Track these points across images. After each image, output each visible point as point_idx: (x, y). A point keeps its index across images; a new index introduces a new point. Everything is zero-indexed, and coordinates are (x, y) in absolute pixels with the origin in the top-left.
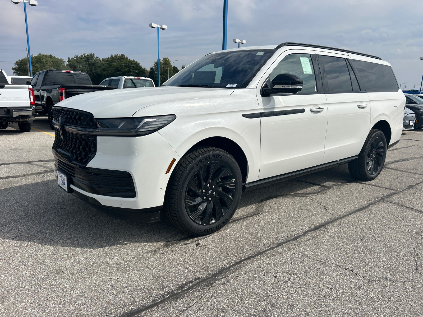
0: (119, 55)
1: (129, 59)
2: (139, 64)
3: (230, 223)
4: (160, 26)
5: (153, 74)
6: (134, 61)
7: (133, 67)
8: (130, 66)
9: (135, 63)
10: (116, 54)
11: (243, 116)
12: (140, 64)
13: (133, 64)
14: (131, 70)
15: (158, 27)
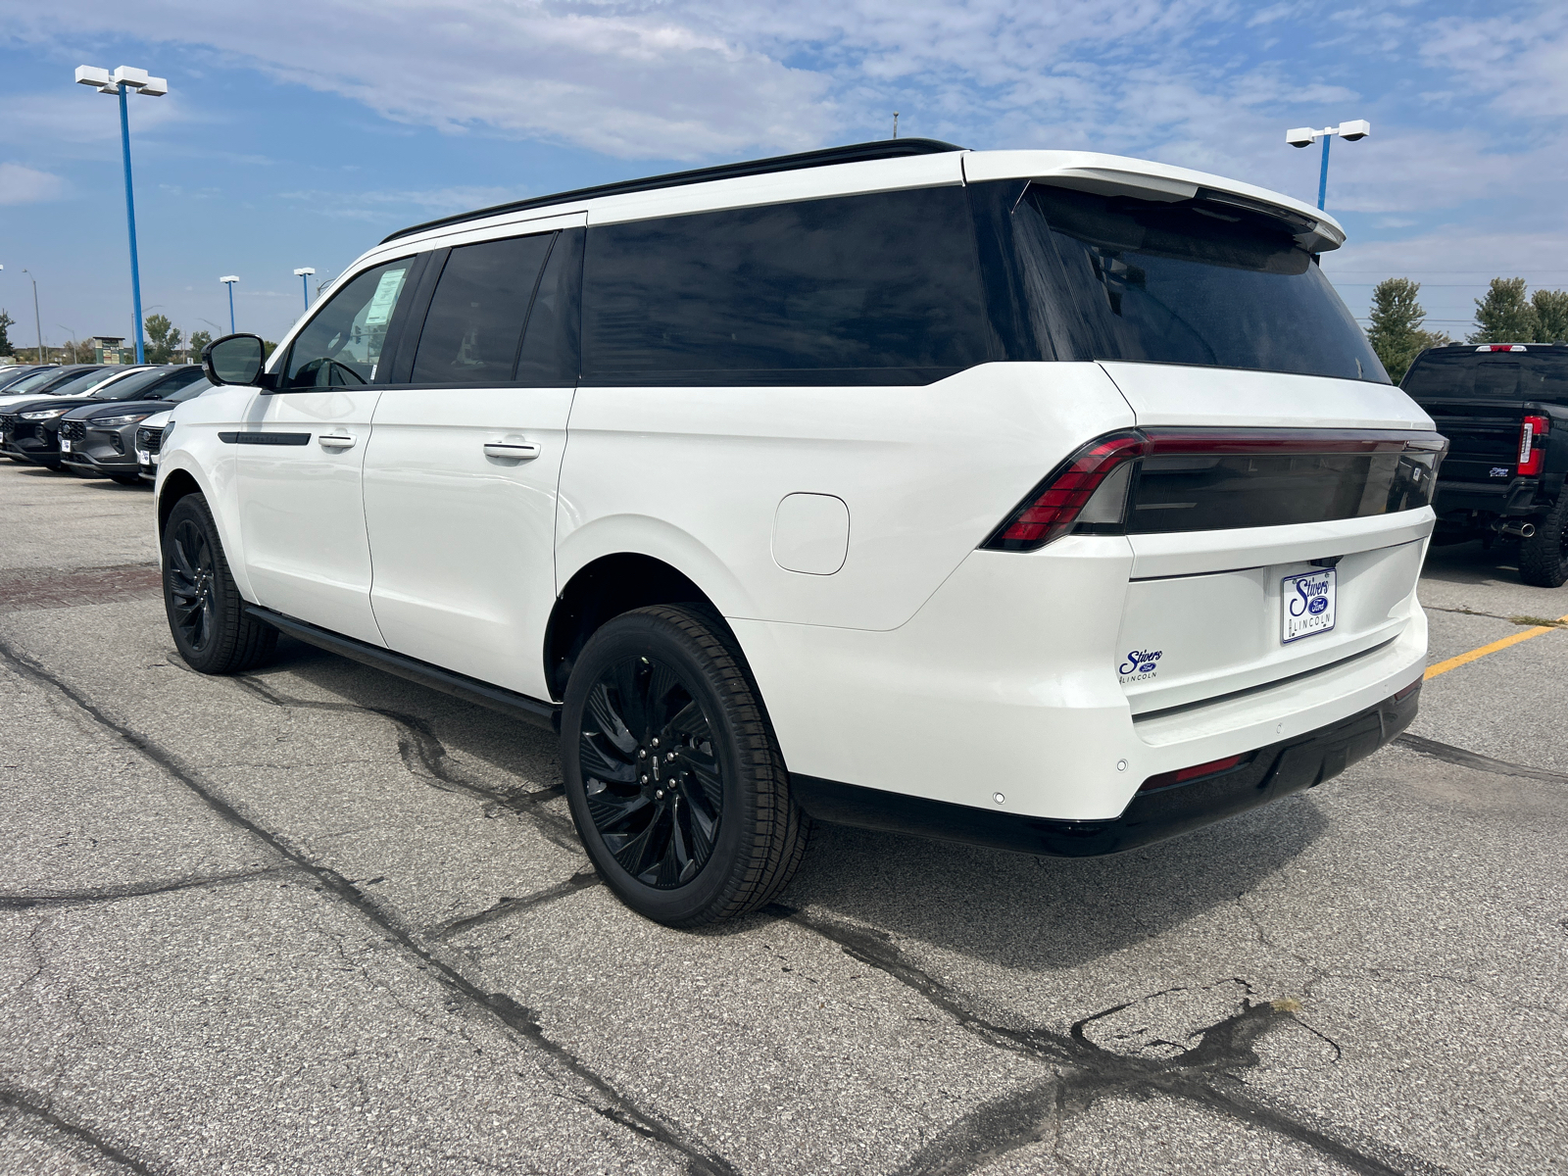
11: (220, 435)
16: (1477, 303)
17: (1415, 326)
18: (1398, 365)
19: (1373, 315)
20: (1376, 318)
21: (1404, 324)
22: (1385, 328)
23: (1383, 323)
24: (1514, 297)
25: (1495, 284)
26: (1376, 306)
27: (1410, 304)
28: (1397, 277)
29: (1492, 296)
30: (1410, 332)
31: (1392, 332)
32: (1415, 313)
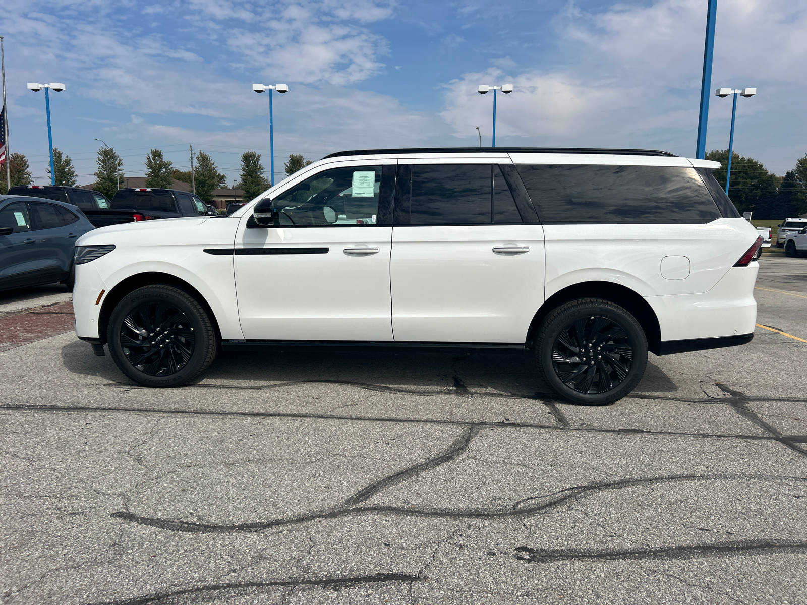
0: (720, 151)
1: (740, 158)
2: (761, 166)
3: (199, 386)
4: (740, 92)
5: (792, 185)
6: (750, 161)
7: (746, 173)
8: (740, 173)
9: (752, 166)
10: (714, 151)
11: (206, 251)
12: (764, 167)
13: (747, 168)
14: (740, 180)
15: (734, 94)
16: (285, 165)
17: (261, 174)
18: (256, 192)
19: (243, 168)
20: (243, 170)
21: (256, 173)
22: (249, 175)
23: (247, 172)
24: (300, 163)
25: (292, 157)
26: (243, 164)
27: (258, 163)
28: (251, 151)
29: (291, 162)
30: (258, 177)
31: (252, 177)
32: (260, 168)
